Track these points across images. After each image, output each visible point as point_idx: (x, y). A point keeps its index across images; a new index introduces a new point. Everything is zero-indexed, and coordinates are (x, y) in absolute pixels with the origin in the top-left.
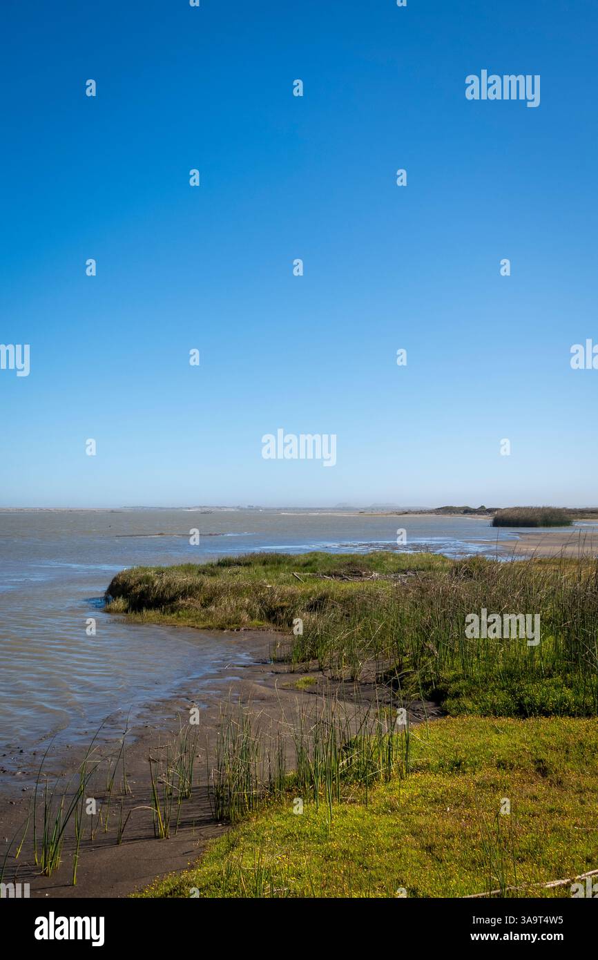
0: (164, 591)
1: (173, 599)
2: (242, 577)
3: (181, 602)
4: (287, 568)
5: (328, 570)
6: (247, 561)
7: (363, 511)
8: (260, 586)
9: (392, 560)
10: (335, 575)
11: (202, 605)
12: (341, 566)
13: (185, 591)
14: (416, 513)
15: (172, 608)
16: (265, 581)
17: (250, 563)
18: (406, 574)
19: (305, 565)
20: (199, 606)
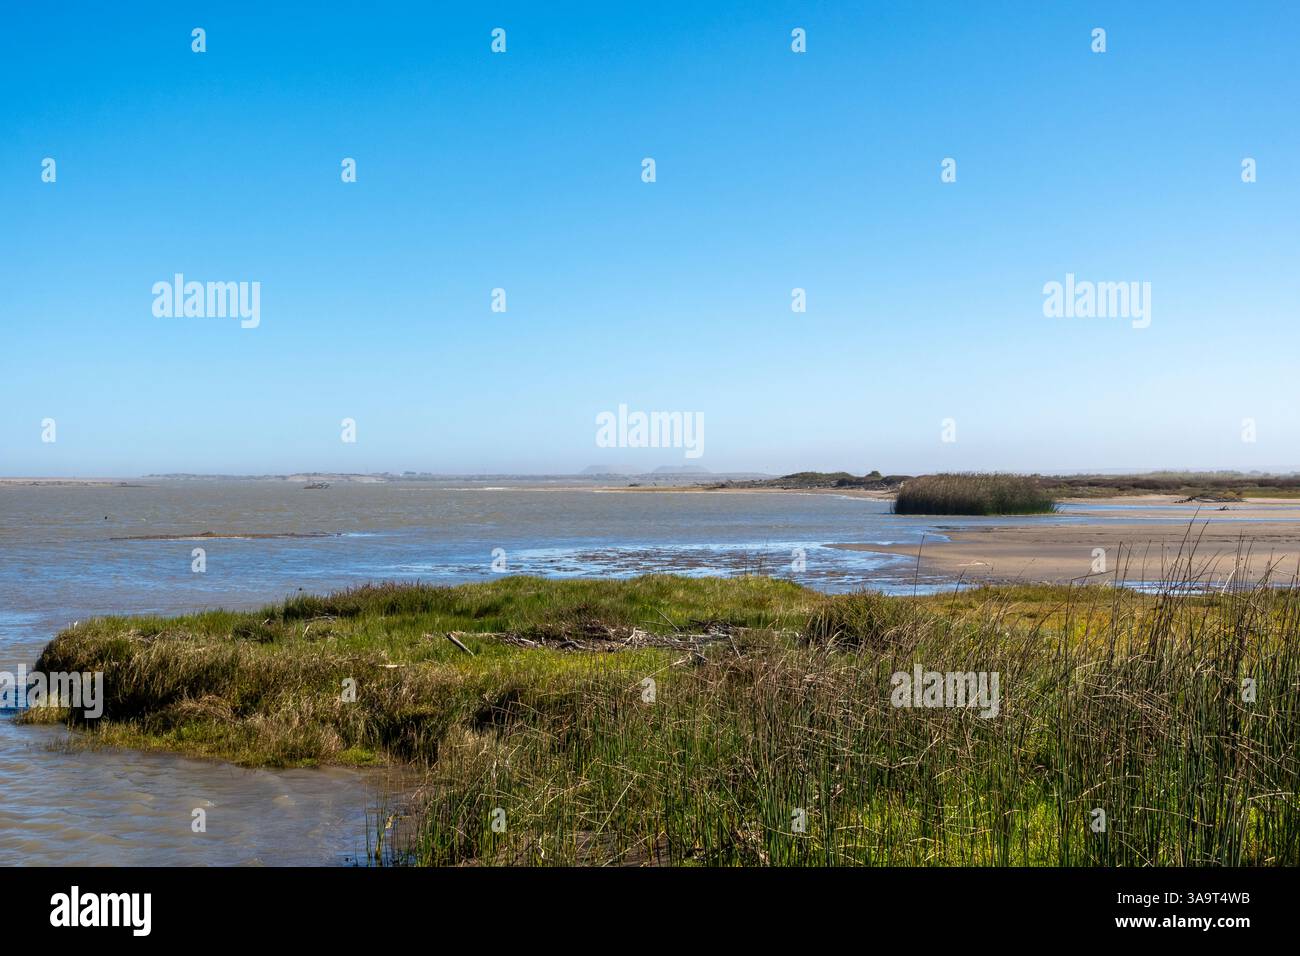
0: (152, 678)
1: (171, 697)
2: (334, 642)
3: (188, 704)
4: (438, 620)
5: (531, 624)
6: (351, 605)
7: (637, 481)
8: (373, 666)
9: (681, 594)
10: (547, 637)
11: (235, 710)
12: (560, 617)
13: (198, 679)
14: (742, 485)
15: (166, 719)
16: (384, 654)
17: (358, 610)
18: (706, 632)
19: (483, 612)
20: (228, 714)
